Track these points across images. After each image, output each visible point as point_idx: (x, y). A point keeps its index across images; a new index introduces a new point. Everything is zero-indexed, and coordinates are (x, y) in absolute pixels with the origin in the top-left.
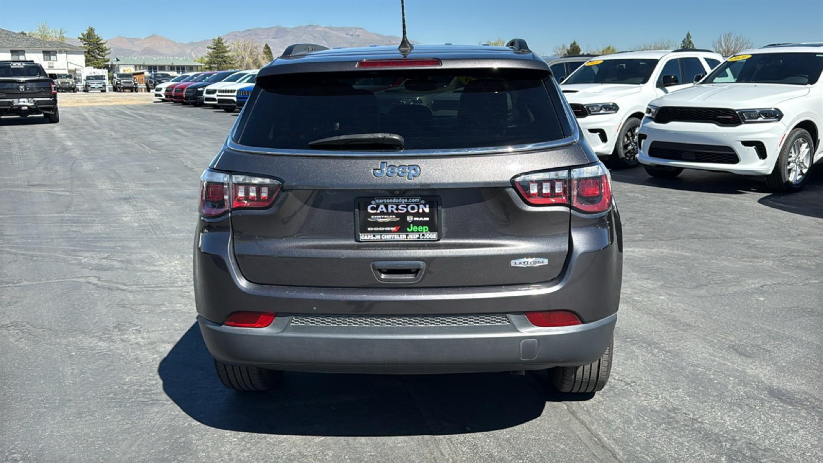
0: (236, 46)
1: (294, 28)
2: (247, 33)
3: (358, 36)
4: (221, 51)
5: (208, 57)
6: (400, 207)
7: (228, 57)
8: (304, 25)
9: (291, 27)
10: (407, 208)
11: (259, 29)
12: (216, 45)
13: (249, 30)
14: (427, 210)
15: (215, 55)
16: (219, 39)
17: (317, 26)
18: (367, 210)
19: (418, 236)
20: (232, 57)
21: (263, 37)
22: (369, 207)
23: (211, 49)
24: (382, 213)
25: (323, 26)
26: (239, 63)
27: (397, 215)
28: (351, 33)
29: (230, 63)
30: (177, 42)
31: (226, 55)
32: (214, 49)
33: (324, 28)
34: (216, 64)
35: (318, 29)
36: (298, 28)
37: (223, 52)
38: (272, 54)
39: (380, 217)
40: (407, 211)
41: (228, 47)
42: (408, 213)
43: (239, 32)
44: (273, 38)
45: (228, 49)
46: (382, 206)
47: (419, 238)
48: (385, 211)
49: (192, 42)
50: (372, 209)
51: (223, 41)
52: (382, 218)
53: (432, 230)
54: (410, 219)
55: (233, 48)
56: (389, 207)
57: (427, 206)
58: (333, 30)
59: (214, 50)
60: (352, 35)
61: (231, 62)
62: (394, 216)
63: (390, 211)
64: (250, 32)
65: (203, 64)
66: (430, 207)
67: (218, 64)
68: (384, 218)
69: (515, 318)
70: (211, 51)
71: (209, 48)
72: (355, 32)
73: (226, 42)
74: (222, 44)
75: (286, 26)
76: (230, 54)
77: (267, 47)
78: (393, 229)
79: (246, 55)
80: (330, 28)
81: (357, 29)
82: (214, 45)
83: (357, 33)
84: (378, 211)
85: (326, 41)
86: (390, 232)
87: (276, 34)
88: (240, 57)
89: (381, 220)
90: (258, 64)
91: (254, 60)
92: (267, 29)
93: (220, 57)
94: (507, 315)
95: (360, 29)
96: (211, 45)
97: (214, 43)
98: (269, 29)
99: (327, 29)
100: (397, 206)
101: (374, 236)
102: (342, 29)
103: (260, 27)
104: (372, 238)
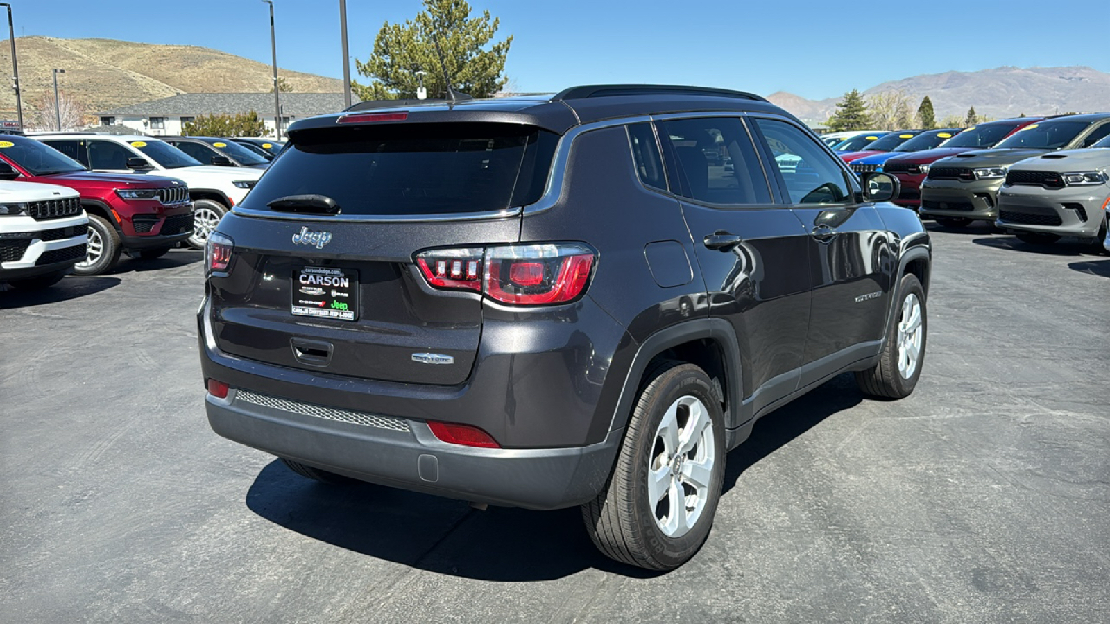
0: (876, 101)
1: (977, 73)
2: (905, 83)
3: (1081, 79)
4: (855, 108)
5: (835, 117)
6: (326, 279)
7: (863, 116)
8: (993, 68)
9: (971, 71)
10: (331, 280)
11: (924, 76)
12: (849, 101)
13: (909, 79)
14: (346, 285)
15: (846, 114)
16: (853, 92)
17: (1014, 68)
18: (299, 280)
19: (337, 314)
20: (869, 116)
21: (930, 87)
22: (301, 278)
23: (842, 106)
24: (311, 285)
25: (1022, 68)
26: (878, 124)
27: (324, 288)
28: (1068, 75)
29: (865, 125)
30: (808, 99)
31: (861, 113)
32: (845, 106)
33: (1023, 70)
34: (845, 126)
35: (1014, 72)
36: (983, 72)
37: (856, 110)
38: (932, 110)
39: (310, 288)
40: (332, 284)
41: (865, 102)
42: (332, 287)
43: (894, 82)
44: (943, 88)
45: (864, 106)
46: (311, 277)
47: (338, 316)
48: (314, 283)
49: (829, 98)
50: (304, 279)
51: (859, 96)
52: (311, 290)
53: (350, 309)
54: (334, 293)
55: (872, 104)
56: (318, 277)
57: (347, 279)
58: (1038, 73)
59: (845, 108)
60: (1071, 78)
61: (867, 123)
62: (321, 289)
63: (318, 283)
64: (910, 81)
65: (829, 127)
66: (349, 282)
67: (848, 126)
68: (313, 290)
69: (416, 425)
70: (840, 109)
71: (838, 105)
72: (1075, 74)
73: (862, 97)
74: (857, 99)
75: (964, 71)
76: (866, 112)
77: (927, 102)
78: (320, 303)
79: (889, 113)
80: (1035, 70)
81: (1079, 69)
82: (846, 101)
83: (1079, 75)
84: (308, 283)
85: (1025, 88)
86: (317, 306)
87: (947, 82)
88: (881, 116)
89: (310, 292)
90: (905, 124)
91: (900, 120)
92: (935, 76)
93: (852, 117)
94: (407, 420)
95: (1085, 68)
96: (841, 102)
97: (846, 98)
98: (939, 76)
99: (1030, 72)
100: (324, 277)
101: (303, 310)
102: (1053, 71)
103: (926, 74)
104: (302, 312)
